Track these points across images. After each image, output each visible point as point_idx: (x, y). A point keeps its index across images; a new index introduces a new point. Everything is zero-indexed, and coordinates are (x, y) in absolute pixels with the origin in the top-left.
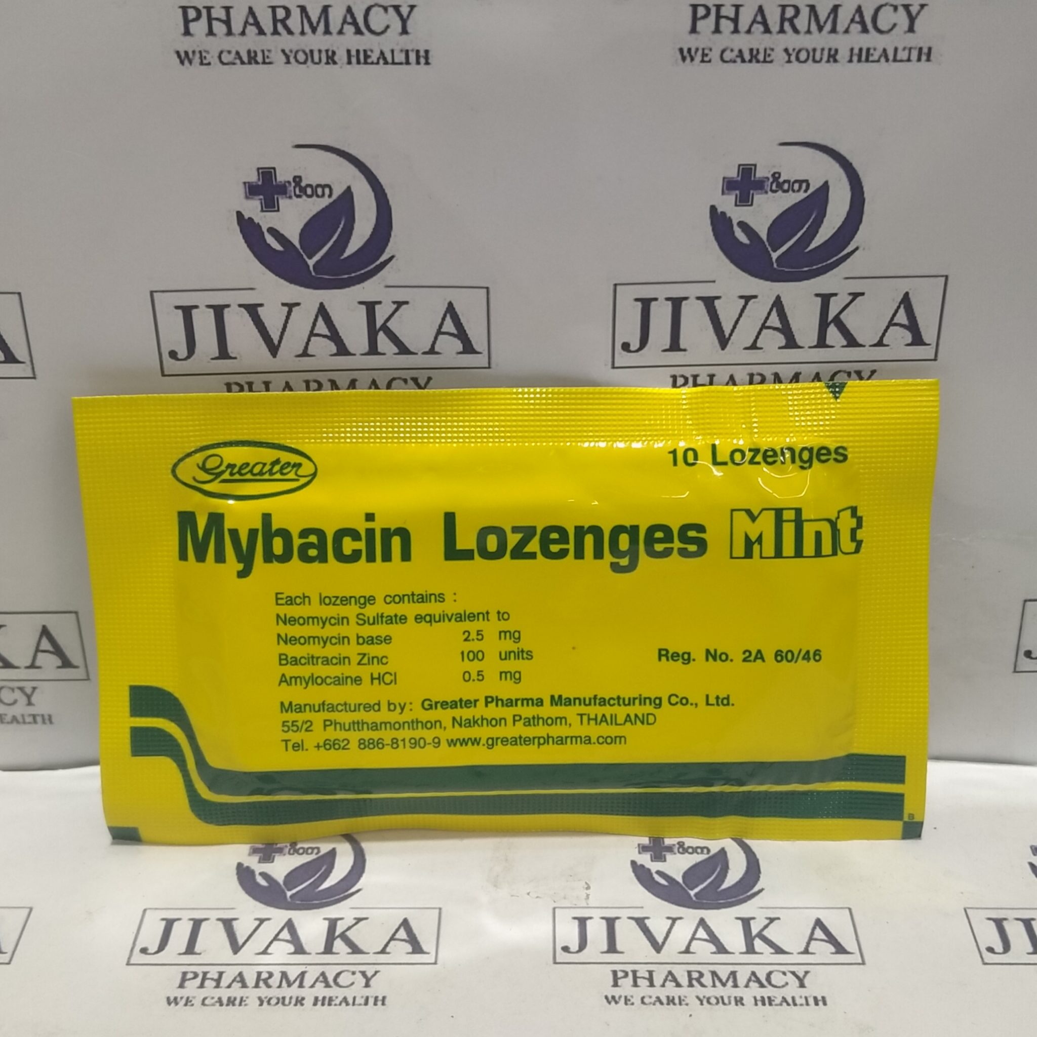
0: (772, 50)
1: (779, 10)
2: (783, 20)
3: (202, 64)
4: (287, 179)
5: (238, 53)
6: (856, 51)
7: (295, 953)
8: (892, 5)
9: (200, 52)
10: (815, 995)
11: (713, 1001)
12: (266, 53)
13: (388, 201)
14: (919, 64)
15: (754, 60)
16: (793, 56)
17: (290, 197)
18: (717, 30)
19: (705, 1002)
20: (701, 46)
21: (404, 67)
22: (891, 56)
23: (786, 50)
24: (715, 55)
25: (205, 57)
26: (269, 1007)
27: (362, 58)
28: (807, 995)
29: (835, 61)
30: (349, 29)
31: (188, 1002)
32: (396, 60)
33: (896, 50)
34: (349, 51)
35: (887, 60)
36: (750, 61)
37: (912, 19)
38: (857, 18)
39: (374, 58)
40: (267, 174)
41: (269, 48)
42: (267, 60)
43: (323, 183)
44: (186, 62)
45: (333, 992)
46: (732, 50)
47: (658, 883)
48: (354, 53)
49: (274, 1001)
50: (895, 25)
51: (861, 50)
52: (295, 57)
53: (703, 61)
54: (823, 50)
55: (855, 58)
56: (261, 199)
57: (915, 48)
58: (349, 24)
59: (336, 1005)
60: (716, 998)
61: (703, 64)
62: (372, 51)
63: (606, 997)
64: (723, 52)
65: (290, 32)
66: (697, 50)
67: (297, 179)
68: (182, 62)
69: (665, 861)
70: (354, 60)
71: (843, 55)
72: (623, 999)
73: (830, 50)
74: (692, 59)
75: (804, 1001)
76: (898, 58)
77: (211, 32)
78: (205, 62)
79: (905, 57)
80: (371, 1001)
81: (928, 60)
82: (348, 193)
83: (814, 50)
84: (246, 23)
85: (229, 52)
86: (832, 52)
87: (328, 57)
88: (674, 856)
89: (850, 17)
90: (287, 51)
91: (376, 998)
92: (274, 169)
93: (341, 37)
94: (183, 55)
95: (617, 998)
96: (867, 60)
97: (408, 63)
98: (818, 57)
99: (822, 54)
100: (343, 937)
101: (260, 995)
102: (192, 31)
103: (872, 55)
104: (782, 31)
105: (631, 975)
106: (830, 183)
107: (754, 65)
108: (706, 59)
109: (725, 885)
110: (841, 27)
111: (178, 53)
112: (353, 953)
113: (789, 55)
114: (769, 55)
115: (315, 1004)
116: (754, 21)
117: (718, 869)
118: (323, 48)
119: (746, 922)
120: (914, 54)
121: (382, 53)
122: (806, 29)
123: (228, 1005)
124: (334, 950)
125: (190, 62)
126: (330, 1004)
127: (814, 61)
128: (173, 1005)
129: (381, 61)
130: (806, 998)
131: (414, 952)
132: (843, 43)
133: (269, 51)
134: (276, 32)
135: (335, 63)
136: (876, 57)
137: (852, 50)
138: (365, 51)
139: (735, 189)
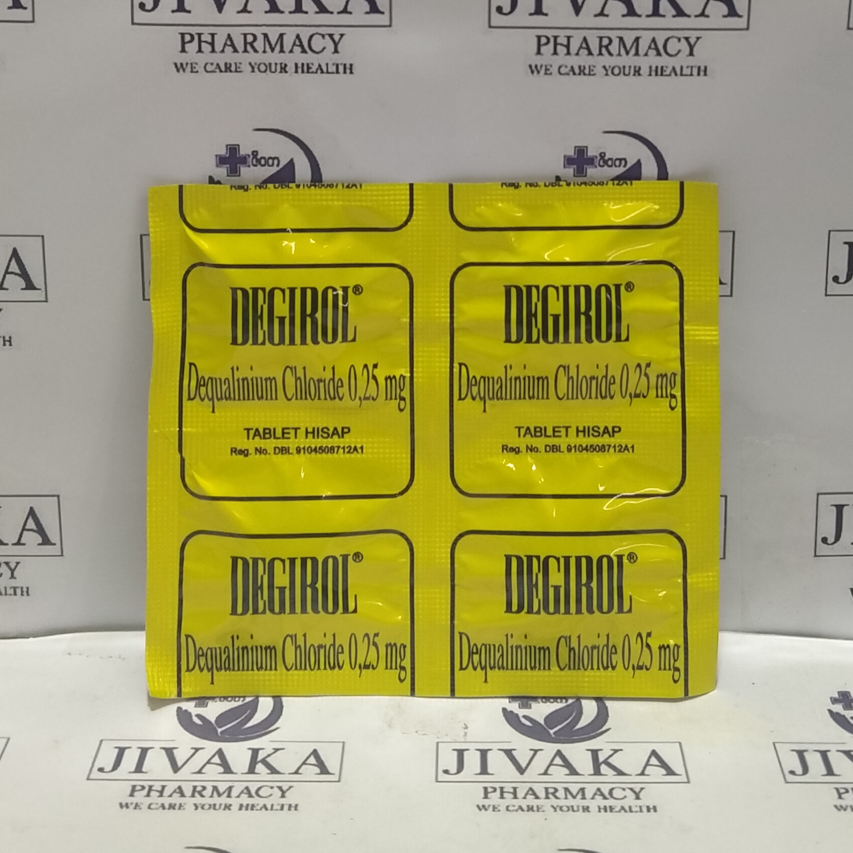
0: (594, 66)
1: (598, 40)
2: (601, 46)
3: (192, 72)
4: (247, 153)
5: (218, 65)
6: (654, 68)
7: (224, 773)
8: (676, 37)
9: (192, 64)
10: (648, 804)
11: (565, 809)
12: (238, 65)
13: (319, 169)
14: (699, 77)
15: (582, 73)
16: (609, 71)
17: (249, 166)
18: (555, 53)
19: (558, 809)
20: (544, 64)
21: (335, 75)
22: (678, 72)
23: (604, 67)
24: (554, 70)
25: (195, 68)
26: (203, 811)
27: (306, 69)
28: (641, 805)
29: (639, 75)
30: (297, 49)
31: (137, 806)
32: (330, 70)
33: (682, 68)
34: (296, 65)
35: (676, 75)
36: (580, 74)
37: (691, 48)
38: (653, 46)
39: (314, 69)
40: (233, 149)
41: (240, 61)
42: (238, 70)
43: (273, 156)
44: (181, 70)
45: (255, 800)
46: (566, 67)
47: (524, 725)
48: (300, 65)
49: (207, 807)
50: (679, 51)
51: (657, 67)
52: (259, 68)
53: (546, 74)
54: (630, 67)
55: (653, 73)
56: (227, 167)
57: (695, 67)
58: (297, 46)
59: (257, 810)
60: (568, 807)
61: (546, 76)
62: (313, 64)
63: (478, 806)
64: (560, 67)
65: (256, 51)
66: (541, 66)
67: (255, 153)
68: (178, 70)
69: (530, 708)
70: (300, 70)
71: (645, 71)
72: (491, 808)
73: (635, 67)
74: (538, 72)
75: (638, 809)
76: (684, 73)
77: (200, 51)
78: (194, 70)
79: (689, 73)
80: (286, 808)
81: (705, 74)
82: (291, 163)
83: (624, 67)
84: (225, 44)
85: (212, 64)
86: (637, 69)
87: (281, 68)
88: (538, 704)
89: (648, 45)
90: (253, 64)
91: (290, 806)
92: (238, 145)
93: (291, 54)
94: (179, 65)
95: (486, 807)
96: (662, 75)
97: (337, 72)
98: (627, 71)
99: (630, 70)
100: (264, 762)
101: (195, 802)
102: (187, 49)
103: (665, 71)
104: (600, 54)
105: (498, 791)
106: (642, 161)
107: (582, 76)
108: (548, 72)
109: (580, 725)
110: (642, 51)
111: (176, 65)
112: (272, 773)
113: (606, 70)
114: (593, 70)
115: (240, 809)
116: (581, 47)
117: (574, 714)
118: (278, 62)
119: (595, 753)
120: (695, 71)
121: (320, 66)
122: (617, 53)
123: (169, 809)
124: (256, 771)
125: (184, 70)
126: (252, 809)
127: (624, 74)
128: (125, 808)
129: (319, 71)
130: (640, 807)
131: (322, 773)
132: (644, 63)
133: (240, 63)
134: (245, 51)
135: (286, 72)
136: (668, 73)
137: (651, 67)
138: (308, 65)
139: (573, 164)
